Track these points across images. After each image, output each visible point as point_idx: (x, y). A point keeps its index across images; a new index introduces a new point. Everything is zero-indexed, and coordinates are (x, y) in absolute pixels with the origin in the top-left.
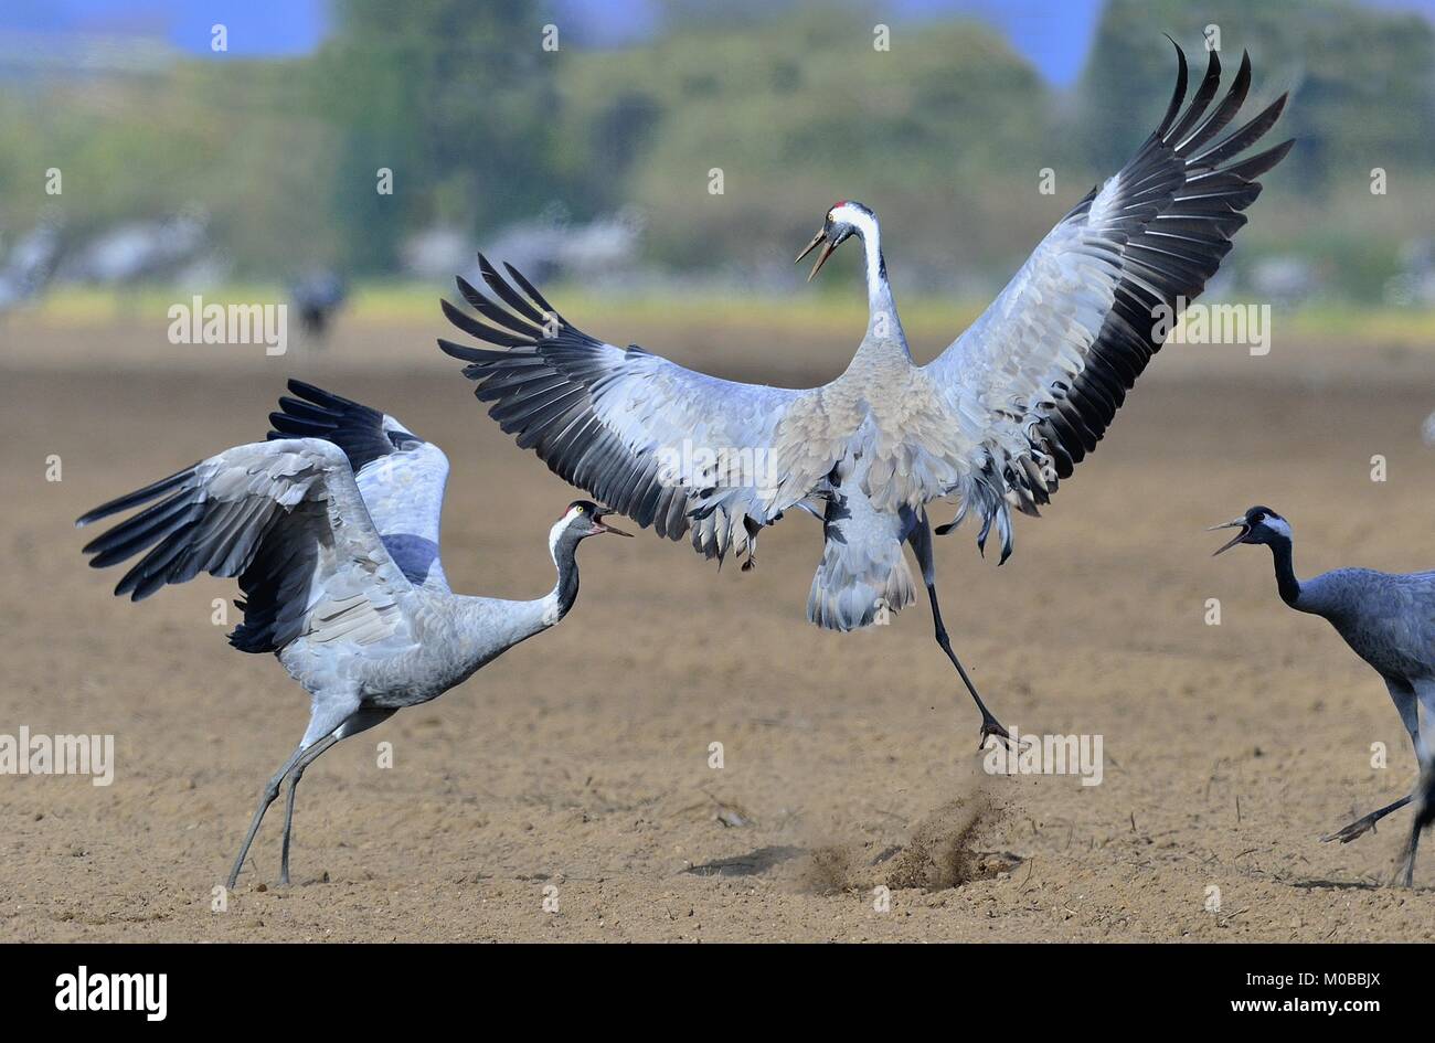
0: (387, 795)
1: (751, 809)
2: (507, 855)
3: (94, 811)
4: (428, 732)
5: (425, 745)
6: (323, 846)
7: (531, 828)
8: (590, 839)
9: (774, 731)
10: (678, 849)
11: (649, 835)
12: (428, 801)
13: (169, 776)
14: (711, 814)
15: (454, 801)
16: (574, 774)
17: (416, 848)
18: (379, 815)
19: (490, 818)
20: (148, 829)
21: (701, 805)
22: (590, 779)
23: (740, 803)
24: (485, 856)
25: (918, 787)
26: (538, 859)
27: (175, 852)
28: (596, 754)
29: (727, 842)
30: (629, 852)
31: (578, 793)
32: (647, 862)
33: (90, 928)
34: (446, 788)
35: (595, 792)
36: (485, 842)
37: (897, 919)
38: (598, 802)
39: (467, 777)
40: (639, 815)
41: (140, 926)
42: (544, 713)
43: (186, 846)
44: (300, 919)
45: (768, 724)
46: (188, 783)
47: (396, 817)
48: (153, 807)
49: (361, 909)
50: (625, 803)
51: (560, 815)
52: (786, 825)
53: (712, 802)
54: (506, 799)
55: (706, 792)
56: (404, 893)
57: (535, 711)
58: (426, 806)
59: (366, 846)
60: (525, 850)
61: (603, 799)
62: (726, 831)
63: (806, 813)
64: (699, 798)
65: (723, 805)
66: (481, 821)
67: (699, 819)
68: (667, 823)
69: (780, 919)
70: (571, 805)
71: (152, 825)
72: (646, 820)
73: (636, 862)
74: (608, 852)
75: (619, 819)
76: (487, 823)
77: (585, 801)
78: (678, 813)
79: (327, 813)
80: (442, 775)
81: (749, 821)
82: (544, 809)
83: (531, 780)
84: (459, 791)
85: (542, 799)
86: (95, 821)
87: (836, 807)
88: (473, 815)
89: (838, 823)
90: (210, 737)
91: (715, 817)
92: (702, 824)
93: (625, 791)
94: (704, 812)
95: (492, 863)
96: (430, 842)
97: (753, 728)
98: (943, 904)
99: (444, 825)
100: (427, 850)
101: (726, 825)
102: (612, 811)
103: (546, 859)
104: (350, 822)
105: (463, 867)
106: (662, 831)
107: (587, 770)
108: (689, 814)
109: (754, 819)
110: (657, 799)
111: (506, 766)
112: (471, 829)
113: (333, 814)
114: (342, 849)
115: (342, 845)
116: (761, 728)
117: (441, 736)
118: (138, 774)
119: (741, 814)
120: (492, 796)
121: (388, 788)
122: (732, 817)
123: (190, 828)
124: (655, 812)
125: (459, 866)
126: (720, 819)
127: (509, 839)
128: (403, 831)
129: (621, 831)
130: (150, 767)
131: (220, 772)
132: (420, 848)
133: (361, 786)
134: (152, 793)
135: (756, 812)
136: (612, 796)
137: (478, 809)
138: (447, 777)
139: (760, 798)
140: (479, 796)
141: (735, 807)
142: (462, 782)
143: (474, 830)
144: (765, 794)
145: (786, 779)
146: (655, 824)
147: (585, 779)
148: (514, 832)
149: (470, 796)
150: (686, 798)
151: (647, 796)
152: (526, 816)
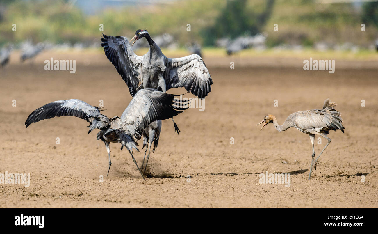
0: (211, 157)
1: (289, 161)
4: (220, 144)
5: (219, 147)
6: (197, 168)
7: (241, 164)
8: (254, 167)
9: (294, 144)
10: (273, 169)
12: (220, 159)
13: (165, 153)
14: (280, 161)
15: (225, 159)
16: (251, 153)
17: (217, 168)
18: (209, 161)
19: (233, 162)
22: (254, 154)
25: (324, 156)
26: (243, 171)
28: (256, 148)
29: (283, 167)
31: (252, 157)
33: (147, 185)
35: (255, 157)
36: (232, 167)
37: (320, 183)
39: (228, 153)
41: (158, 185)
42: (245, 140)
44: (192, 184)
45: (292, 142)
46: (169, 155)
47: (213, 162)
49: (205, 182)
50: (262, 159)
51: (247, 162)
52: (296, 163)
53: (280, 159)
54: (236, 158)
55: (279, 157)
56: (215, 178)
57: (243, 139)
58: (219, 160)
59: (207, 168)
60: (240, 169)
61: (257, 158)
63: (300, 161)
64: (278, 158)
65: (283, 159)
66: (231, 163)
67: (278, 162)
68: (271, 163)
70: (250, 159)
72: (266, 162)
74: (258, 169)
75: (260, 162)
76: (232, 163)
77: (253, 158)
78: (273, 161)
79: (198, 161)
80: (223, 153)
82: (244, 160)
83: (241, 154)
84: (226, 157)
85: (244, 158)
87: (307, 160)
88: (229, 161)
89: (307, 163)
90: (174, 145)
91: (281, 162)
92: (278, 163)
93: (262, 156)
94: (279, 161)
96: (220, 167)
97: (289, 143)
98: (330, 181)
99: (223, 163)
100: (219, 169)
101: (283, 164)
102: (259, 160)
103: (244, 171)
104: (203, 163)
107: (254, 152)
108: (275, 161)
109: (289, 162)
110: (269, 158)
111: (236, 151)
112: (229, 164)
114: (201, 169)
115: (201, 168)
116: (291, 143)
117: (223, 145)
118: (158, 153)
119: (287, 161)
120: (233, 157)
121: (211, 156)
122: (285, 162)
124: (268, 161)
127: (237, 166)
128: (214, 165)
129: (261, 165)
130: (161, 151)
131: (176, 153)
132: (218, 169)
133: (206, 155)
134: (161, 157)
135: (290, 161)
136: (259, 157)
137: (230, 160)
138: (224, 153)
139: (291, 158)
140: (231, 158)
141: (285, 160)
142: (227, 155)
143: (229, 165)
144: (292, 157)
145: (296, 154)
146: (268, 163)
147: (253, 154)
148: (238, 165)
149: (229, 158)
150: (275, 158)
151: (266, 157)
152: (241, 162)
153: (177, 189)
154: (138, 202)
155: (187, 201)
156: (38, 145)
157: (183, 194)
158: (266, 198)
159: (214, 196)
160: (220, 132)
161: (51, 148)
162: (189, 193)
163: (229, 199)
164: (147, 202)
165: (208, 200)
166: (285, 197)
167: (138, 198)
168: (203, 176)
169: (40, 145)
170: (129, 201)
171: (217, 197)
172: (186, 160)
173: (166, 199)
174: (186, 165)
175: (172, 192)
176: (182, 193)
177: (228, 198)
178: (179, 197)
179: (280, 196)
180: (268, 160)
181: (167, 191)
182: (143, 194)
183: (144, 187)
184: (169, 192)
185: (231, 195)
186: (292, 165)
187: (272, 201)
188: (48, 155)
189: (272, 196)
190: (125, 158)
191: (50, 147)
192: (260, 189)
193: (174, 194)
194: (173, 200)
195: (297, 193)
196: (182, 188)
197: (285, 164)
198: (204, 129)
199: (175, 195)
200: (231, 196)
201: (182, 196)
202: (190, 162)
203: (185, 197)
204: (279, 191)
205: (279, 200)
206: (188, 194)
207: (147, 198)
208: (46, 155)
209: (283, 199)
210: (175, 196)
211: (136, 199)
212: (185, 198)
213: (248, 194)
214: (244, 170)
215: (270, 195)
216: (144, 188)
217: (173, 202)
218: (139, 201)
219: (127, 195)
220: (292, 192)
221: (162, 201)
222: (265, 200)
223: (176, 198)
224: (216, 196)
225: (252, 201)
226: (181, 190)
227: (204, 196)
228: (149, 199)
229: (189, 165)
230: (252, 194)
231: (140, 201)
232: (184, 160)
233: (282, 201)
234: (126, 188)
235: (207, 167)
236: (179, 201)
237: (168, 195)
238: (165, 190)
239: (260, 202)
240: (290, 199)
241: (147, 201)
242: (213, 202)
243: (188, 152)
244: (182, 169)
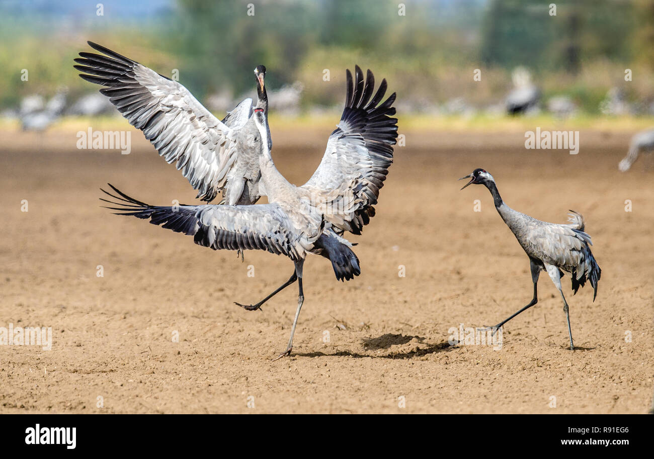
2: (251, 343)
3: (85, 328)
11: (309, 334)
20: (107, 335)
21: (330, 321)
23: (345, 320)
24: (243, 343)
27: (118, 344)
30: (301, 341)
32: (308, 345)
34: (227, 317)
38: (288, 321)
40: (304, 326)
43: (122, 342)
48: (109, 327)
62: (340, 331)
69: (362, 366)
73: (303, 345)
81: (349, 328)
86: (86, 332)
95: (245, 346)
105: (234, 348)
106: (314, 332)
113: (181, 328)
123: (124, 334)
125: (232, 348)
126: (337, 327)
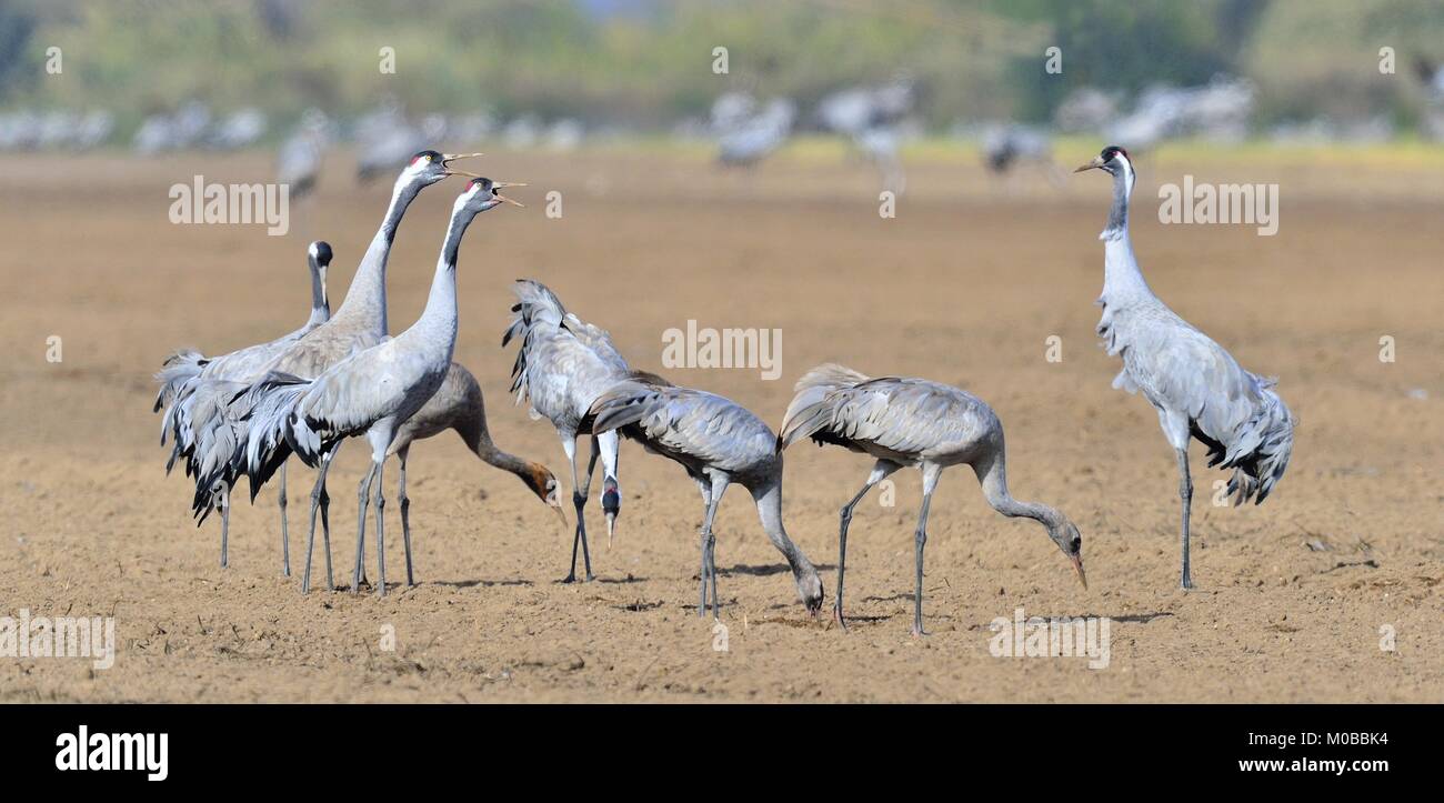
1: (1332, 537)
4: (1084, 478)
5: (1081, 489)
6: (1000, 568)
7: (1161, 553)
8: (1207, 561)
9: (1349, 478)
10: (1275, 569)
14: (1301, 541)
19: (1130, 545)
22: (1207, 515)
26: (1167, 577)
29: (1313, 562)
31: (1199, 525)
35: (1211, 525)
36: (1126, 564)
39: (1112, 513)
45: (1345, 472)
46: (897, 520)
50: (1234, 534)
53: (1301, 532)
54: (1143, 530)
55: (1297, 525)
59: (1034, 568)
60: (1157, 570)
61: (1218, 530)
64: (1292, 528)
65: (1310, 534)
66: (1123, 548)
67: (1291, 545)
68: (1267, 548)
71: (869, 552)
72: (1250, 546)
74: (1221, 571)
75: (1229, 546)
76: (1127, 550)
77: (1203, 532)
78: (1276, 541)
79: (1004, 542)
82: (1171, 538)
83: (1162, 515)
84: (1106, 524)
88: (1116, 543)
91: (1303, 543)
92: (1294, 549)
93: (1234, 524)
94: (1296, 540)
97: (1334, 476)
99: (1095, 551)
102: (1224, 539)
103: (1173, 577)
104: (1022, 549)
108: (1284, 542)
109: (1335, 545)
110: (1260, 529)
111: (1144, 504)
112: (1115, 554)
114: (1015, 570)
115: (1015, 567)
116: (1339, 475)
117: (1093, 481)
119: (1324, 542)
120: (1132, 529)
122: (1316, 543)
124: (1258, 540)
127: (1145, 561)
129: (1230, 555)
130: (868, 508)
134: (869, 528)
135: (1335, 539)
136: (1224, 527)
137: (1121, 539)
138: (1097, 514)
139: (1339, 529)
140: (1122, 529)
141: (1319, 535)
142: (1109, 518)
143: (1117, 555)
144: (1342, 526)
145: (1358, 514)
146: (1257, 549)
147: (1204, 515)
148: (1149, 557)
149: (1115, 529)
150: (1282, 529)
151: (1252, 527)
152: (1158, 544)
153: (929, 647)
154: (785, 692)
155: (965, 690)
156: (422, 487)
157: (949, 662)
158: (1251, 676)
159: (1060, 670)
160: (1084, 435)
161: (470, 496)
162: (969, 657)
163: (1116, 679)
164: (819, 694)
165: (1039, 685)
166: (1318, 670)
167: (787, 677)
168: (1022, 597)
169: (429, 484)
170: (754, 689)
171: (1072, 672)
172: (959, 539)
173: (888, 680)
174: (959, 557)
175: (908, 656)
176: (945, 659)
177: (1114, 676)
178: (935, 675)
179: (1301, 668)
180: (1259, 537)
181: (892, 652)
182: (805, 666)
183: (806, 638)
184: (897, 657)
185: (1122, 666)
186: (1345, 554)
187: (1271, 687)
188: (460, 524)
189: (1273, 668)
190: (740, 533)
191: (465, 492)
192: (1230, 642)
193: (918, 664)
194: (914, 685)
195: (1361, 658)
196: (946, 641)
197: (1318, 550)
198: (1025, 423)
199: (920, 666)
200: (1124, 670)
201: (944, 670)
202: (974, 546)
203: (956, 672)
204: (1298, 648)
205: (1298, 681)
206: (966, 664)
207: (817, 679)
208: (451, 524)
209: (1314, 679)
210: (921, 669)
211: (776, 679)
212: (956, 677)
213: (1186, 660)
214: (1170, 574)
215: (1264, 666)
216: (806, 643)
217: (914, 692)
218: (789, 687)
219: (747, 668)
220: (1346, 654)
221: (873, 690)
222: (1249, 682)
223: (921, 679)
224: (1068, 671)
225: (1200, 686)
226: (943, 649)
227: (1027, 670)
228: (827, 682)
229: (971, 556)
230: (1199, 661)
231: (793, 688)
232: (953, 539)
233: (1309, 687)
234: (742, 642)
235: (1037, 566)
236: (932, 687)
237: (896, 667)
238: (885, 650)
239: (1231, 692)
240: (1335, 677)
241: (819, 688)
242: (1058, 691)
243: (965, 511)
244: (943, 571)
